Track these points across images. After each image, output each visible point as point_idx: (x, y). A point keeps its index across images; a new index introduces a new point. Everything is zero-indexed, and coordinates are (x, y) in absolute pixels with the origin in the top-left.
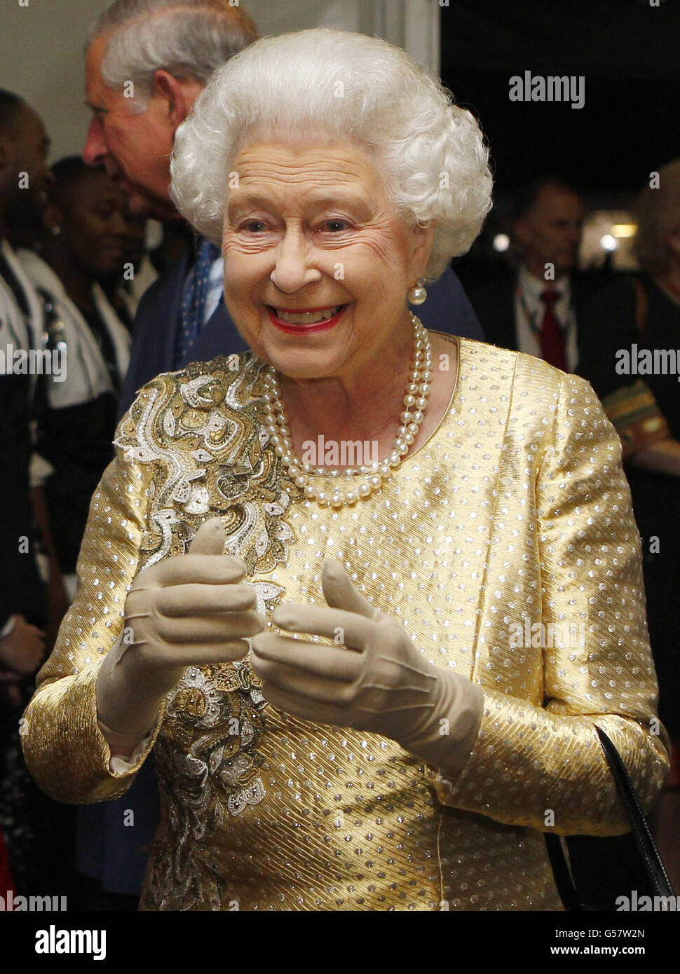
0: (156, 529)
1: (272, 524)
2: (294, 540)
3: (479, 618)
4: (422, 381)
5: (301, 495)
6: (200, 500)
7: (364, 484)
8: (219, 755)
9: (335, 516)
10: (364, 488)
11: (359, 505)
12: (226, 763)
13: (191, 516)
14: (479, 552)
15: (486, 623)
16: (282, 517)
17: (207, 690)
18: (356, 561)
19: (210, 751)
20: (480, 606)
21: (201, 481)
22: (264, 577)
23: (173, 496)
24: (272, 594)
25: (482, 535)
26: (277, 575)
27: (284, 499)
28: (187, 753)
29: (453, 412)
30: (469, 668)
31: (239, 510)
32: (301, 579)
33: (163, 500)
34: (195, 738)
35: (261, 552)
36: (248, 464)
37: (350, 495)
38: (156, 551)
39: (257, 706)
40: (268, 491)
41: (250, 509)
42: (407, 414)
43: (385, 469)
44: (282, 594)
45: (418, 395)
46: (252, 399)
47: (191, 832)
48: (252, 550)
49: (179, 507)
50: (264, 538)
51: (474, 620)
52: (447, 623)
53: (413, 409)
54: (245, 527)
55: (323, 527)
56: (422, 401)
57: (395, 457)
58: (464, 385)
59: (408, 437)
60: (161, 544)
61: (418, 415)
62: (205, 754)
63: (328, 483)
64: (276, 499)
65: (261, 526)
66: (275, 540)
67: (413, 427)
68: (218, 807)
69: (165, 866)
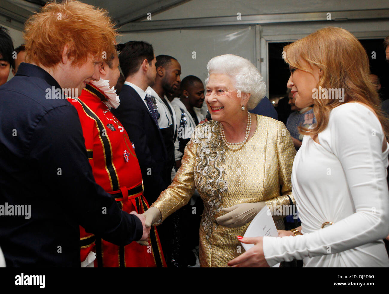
0: (200, 158)
1: (222, 155)
2: (227, 159)
3: (264, 174)
4: (249, 125)
5: (227, 149)
6: (208, 151)
7: (239, 146)
8: (214, 201)
9: (234, 153)
10: (239, 147)
11: (238, 151)
12: (216, 203)
13: (207, 155)
14: (263, 161)
15: (265, 175)
16: (224, 154)
17: (212, 189)
18: (239, 162)
19: (213, 200)
20: (264, 172)
21: (208, 147)
22: (222, 166)
23: (203, 151)
24: (223, 169)
25: (264, 158)
26: (224, 166)
27: (224, 150)
28: (208, 201)
29: (256, 131)
30: (263, 184)
31: (216, 153)
32: (229, 166)
33: (201, 152)
34: (210, 198)
35: (220, 161)
36: (217, 143)
37: (236, 148)
38: (200, 162)
39: (221, 192)
40: (221, 148)
41: (218, 152)
42: (247, 132)
43: (243, 143)
44: (225, 170)
45: (249, 128)
46: (217, 130)
47: (210, 215)
48: (218, 161)
49: (204, 153)
50: (221, 158)
51: (263, 175)
52: (258, 176)
53: (248, 131)
54: (217, 156)
55: (232, 155)
56: (249, 129)
57: (245, 141)
58: (258, 126)
59: (247, 136)
60: (201, 160)
61: (249, 132)
62: (212, 201)
63: (233, 146)
64: (223, 150)
65: (220, 156)
66: (223, 159)
67: (248, 134)
68: (215, 211)
69: (205, 219)
